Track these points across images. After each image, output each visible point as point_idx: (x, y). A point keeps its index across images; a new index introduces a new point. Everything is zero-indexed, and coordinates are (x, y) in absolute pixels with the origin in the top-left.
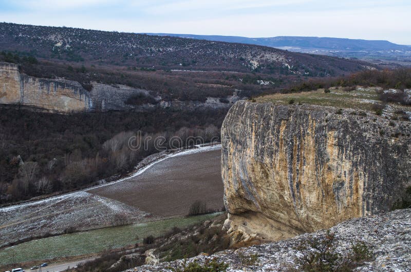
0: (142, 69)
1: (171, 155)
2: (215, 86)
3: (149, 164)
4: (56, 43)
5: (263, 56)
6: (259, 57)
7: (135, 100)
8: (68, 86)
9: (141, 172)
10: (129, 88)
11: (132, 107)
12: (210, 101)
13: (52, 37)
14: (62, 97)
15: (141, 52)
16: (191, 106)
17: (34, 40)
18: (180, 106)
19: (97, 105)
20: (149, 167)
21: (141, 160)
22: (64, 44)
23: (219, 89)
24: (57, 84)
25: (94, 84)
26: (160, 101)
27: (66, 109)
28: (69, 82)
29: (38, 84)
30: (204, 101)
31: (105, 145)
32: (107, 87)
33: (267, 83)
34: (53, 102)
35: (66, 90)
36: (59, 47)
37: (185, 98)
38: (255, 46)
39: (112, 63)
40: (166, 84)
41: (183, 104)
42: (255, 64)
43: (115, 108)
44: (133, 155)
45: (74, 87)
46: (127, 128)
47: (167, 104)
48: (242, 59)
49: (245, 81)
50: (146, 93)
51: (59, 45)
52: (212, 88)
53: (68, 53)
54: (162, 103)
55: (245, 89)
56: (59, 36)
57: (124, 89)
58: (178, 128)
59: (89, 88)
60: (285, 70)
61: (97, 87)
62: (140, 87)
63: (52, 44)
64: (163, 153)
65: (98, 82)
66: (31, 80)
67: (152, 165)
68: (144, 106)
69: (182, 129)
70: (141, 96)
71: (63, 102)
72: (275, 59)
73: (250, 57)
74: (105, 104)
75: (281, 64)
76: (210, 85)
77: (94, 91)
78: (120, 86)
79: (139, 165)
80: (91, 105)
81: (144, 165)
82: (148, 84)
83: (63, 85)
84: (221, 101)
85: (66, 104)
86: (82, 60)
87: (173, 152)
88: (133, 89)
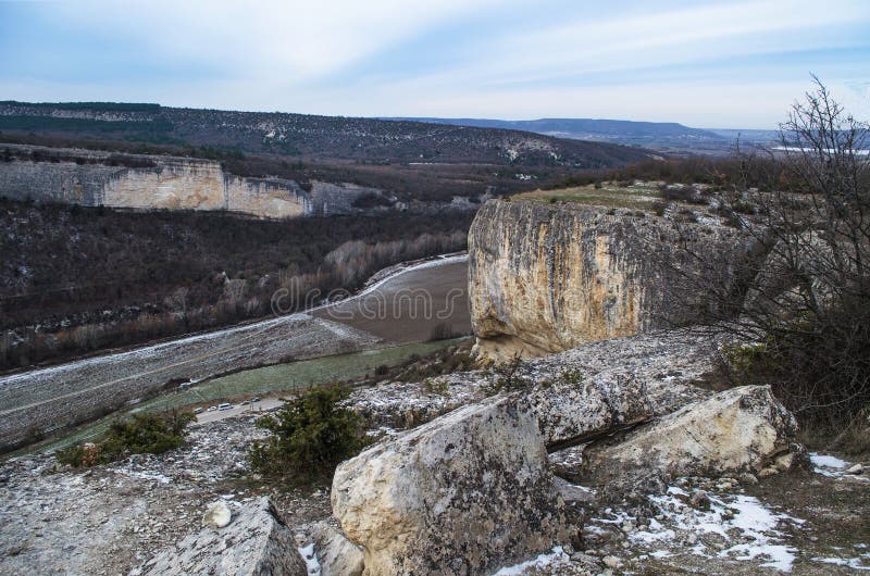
0: (374, 163)
1: (409, 269)
2: (463, 182)
3: (382, 279)
4: (267, 133)
5: (523, 144)
6: (518, 145)
7: (364, 201)
8: (282, 186)
9: (372, 289)
10: (356, 187)
11: (361, 210)
12: (457, 200)
13: (263, 126)
14: (275, 200)
15: (372, 141)
16: (434, 208)
17: (241, 130)
18: (420, 207)
19: (318, 209)
20: (381, 283)
21: (372, 275)
22: (277, 134)
23: (467, 185)
24: (269, 184)
25: (314, 183)
26: (395, 202)
27: (280, 215)
28: (283, 181)
29: (245, 185)
30: (450, 201)
31: (328, 257)
32: (330, 187)
33: (528, 177)
34: (265, 207)
35: (280, 192)
36: (270, 139)
37: (426, 198)
38: (513, 131)
39: (336, 156)
40: (402, 181)
41: (423, 205)
42: (514, 154)
43: (339, 212)
44: (362, 268)
45: (290, 188)
46: (355, 237)
47: (404, 205)
48: (497, 148)
49: (501, 175)
50: (378, 192)
51: (271, 135)
52: (460, 184)
53: (283, 145)
54: (398, 205)
55: (501, 185)
56: (272, 125)
57: (351, 188)
58: (418, 234)
59: (308, 189)
60: (550, 161)
61: (318, 187)
62: (370, 186)
63: (263, 134)
64: (399, 266)
65: (319, 180)
66: (237, 180)
67: (385, 280)
68: (376, 208)
69: (422, 236)
70: (372, 196)
71: (277, 207)
72: (538, 148)
73: (507, 145)
74: (328, 207)
75: (545, 153)
76: (457, 181)
77: (314, 192)
78: (346, 184)
79: (370, 281)
80: (311, 209)
81: (376, 281)
82: (381, 181)
83: (275, 185)
84: (471, 201)
85: (280, 208)
86: (300, 153)
87: (411, 264)
88: (362, 188)
